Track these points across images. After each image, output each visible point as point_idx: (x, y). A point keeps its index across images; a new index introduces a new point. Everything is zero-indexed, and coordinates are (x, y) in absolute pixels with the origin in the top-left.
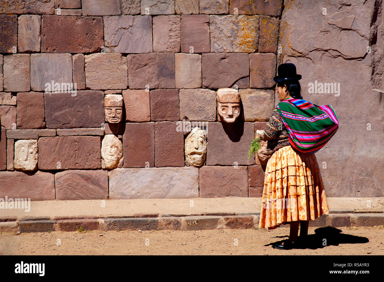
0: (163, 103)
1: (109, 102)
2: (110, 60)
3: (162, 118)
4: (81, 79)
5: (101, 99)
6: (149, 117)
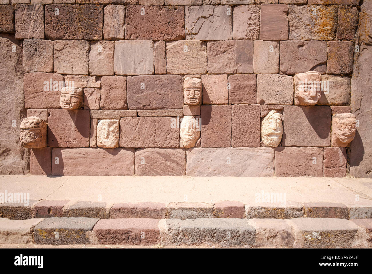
0: (241, 87)
1: (188, 84)
2: (190, 47)
3: (240, 101)
4: (162, 64)
5: (181, 83)
6: (227, 101)
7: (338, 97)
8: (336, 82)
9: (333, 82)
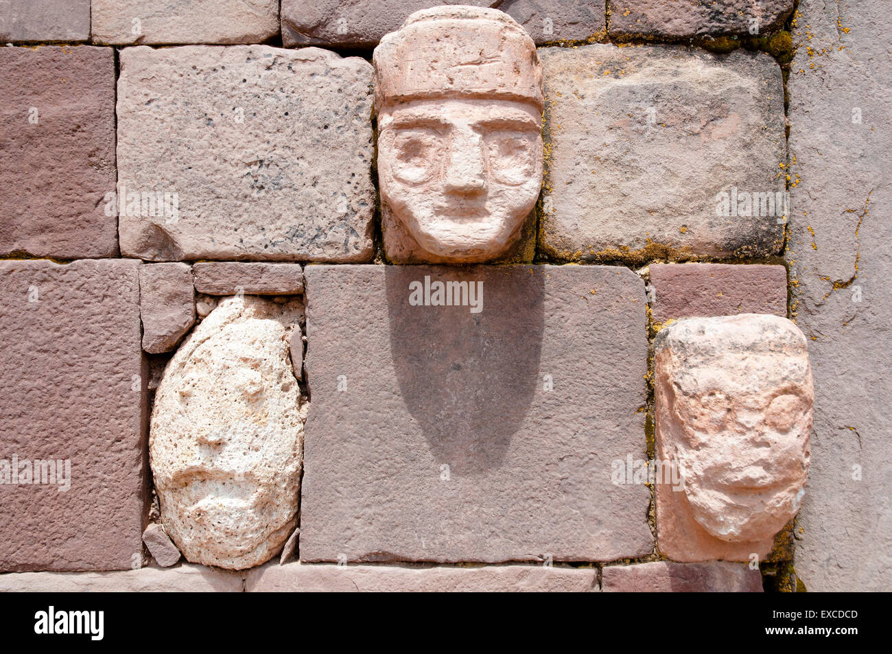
7: (690, 200)
8: (677, 94)
9: (658, 96)
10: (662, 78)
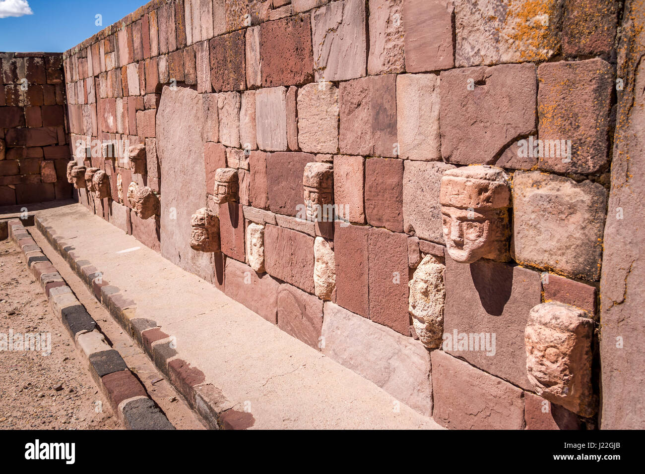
0: (379, 188)
4: (293, 131)
6: (363, 216)
7: (560, 249)
8: (557, 200)
9: (550, 200)
10: (553, 191)
